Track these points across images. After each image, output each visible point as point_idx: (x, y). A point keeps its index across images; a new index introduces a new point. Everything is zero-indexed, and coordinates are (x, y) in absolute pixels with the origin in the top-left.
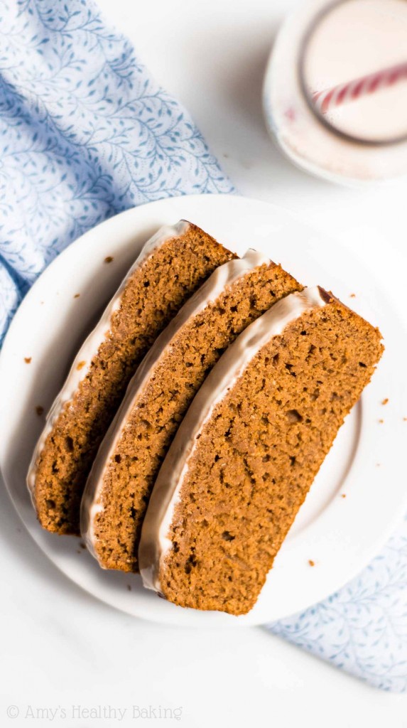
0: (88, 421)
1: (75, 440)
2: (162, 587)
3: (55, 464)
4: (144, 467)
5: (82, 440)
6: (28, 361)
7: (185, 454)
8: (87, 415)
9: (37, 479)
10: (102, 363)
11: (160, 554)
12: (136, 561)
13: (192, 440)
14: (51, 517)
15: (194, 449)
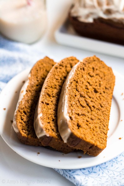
0: (29, 106)
1: (26, 112)
2: (71, 130)
3: (21, 117)
4: (52, 106)
5: (29, 111)
6: (5, 109)
7: (64, 94)
8: (29, 104)
9: (16, 122)
10: (29, 90)
11: (66, 120)
12: (58, 134)
13: (65, 89)
14: (24, 132)
15: (67, 91)
